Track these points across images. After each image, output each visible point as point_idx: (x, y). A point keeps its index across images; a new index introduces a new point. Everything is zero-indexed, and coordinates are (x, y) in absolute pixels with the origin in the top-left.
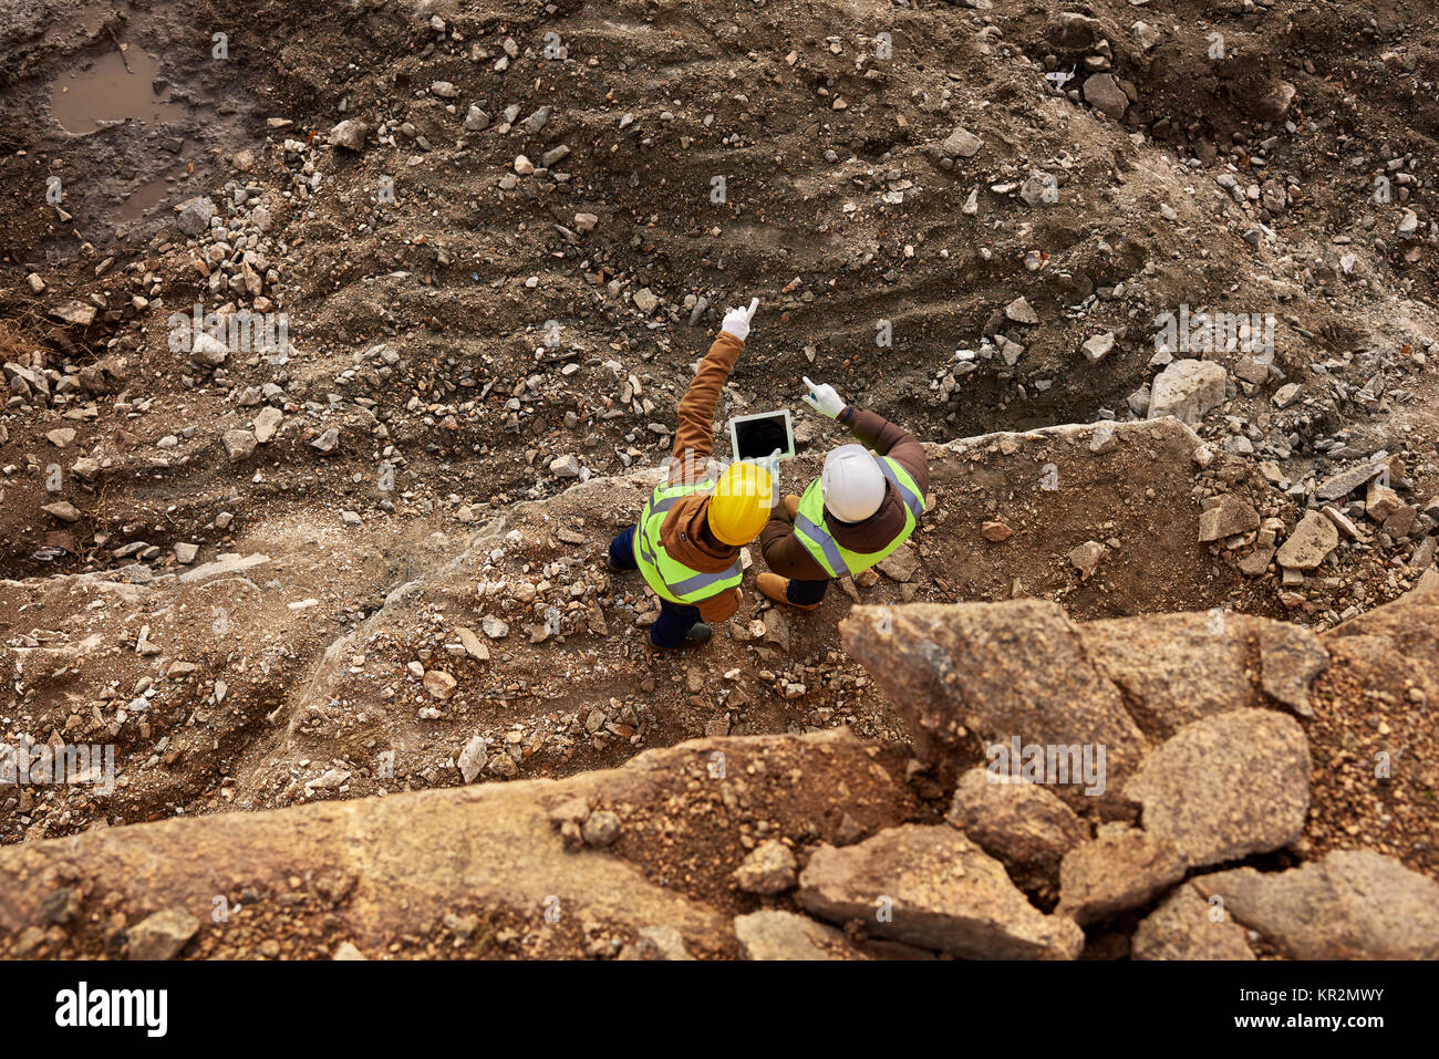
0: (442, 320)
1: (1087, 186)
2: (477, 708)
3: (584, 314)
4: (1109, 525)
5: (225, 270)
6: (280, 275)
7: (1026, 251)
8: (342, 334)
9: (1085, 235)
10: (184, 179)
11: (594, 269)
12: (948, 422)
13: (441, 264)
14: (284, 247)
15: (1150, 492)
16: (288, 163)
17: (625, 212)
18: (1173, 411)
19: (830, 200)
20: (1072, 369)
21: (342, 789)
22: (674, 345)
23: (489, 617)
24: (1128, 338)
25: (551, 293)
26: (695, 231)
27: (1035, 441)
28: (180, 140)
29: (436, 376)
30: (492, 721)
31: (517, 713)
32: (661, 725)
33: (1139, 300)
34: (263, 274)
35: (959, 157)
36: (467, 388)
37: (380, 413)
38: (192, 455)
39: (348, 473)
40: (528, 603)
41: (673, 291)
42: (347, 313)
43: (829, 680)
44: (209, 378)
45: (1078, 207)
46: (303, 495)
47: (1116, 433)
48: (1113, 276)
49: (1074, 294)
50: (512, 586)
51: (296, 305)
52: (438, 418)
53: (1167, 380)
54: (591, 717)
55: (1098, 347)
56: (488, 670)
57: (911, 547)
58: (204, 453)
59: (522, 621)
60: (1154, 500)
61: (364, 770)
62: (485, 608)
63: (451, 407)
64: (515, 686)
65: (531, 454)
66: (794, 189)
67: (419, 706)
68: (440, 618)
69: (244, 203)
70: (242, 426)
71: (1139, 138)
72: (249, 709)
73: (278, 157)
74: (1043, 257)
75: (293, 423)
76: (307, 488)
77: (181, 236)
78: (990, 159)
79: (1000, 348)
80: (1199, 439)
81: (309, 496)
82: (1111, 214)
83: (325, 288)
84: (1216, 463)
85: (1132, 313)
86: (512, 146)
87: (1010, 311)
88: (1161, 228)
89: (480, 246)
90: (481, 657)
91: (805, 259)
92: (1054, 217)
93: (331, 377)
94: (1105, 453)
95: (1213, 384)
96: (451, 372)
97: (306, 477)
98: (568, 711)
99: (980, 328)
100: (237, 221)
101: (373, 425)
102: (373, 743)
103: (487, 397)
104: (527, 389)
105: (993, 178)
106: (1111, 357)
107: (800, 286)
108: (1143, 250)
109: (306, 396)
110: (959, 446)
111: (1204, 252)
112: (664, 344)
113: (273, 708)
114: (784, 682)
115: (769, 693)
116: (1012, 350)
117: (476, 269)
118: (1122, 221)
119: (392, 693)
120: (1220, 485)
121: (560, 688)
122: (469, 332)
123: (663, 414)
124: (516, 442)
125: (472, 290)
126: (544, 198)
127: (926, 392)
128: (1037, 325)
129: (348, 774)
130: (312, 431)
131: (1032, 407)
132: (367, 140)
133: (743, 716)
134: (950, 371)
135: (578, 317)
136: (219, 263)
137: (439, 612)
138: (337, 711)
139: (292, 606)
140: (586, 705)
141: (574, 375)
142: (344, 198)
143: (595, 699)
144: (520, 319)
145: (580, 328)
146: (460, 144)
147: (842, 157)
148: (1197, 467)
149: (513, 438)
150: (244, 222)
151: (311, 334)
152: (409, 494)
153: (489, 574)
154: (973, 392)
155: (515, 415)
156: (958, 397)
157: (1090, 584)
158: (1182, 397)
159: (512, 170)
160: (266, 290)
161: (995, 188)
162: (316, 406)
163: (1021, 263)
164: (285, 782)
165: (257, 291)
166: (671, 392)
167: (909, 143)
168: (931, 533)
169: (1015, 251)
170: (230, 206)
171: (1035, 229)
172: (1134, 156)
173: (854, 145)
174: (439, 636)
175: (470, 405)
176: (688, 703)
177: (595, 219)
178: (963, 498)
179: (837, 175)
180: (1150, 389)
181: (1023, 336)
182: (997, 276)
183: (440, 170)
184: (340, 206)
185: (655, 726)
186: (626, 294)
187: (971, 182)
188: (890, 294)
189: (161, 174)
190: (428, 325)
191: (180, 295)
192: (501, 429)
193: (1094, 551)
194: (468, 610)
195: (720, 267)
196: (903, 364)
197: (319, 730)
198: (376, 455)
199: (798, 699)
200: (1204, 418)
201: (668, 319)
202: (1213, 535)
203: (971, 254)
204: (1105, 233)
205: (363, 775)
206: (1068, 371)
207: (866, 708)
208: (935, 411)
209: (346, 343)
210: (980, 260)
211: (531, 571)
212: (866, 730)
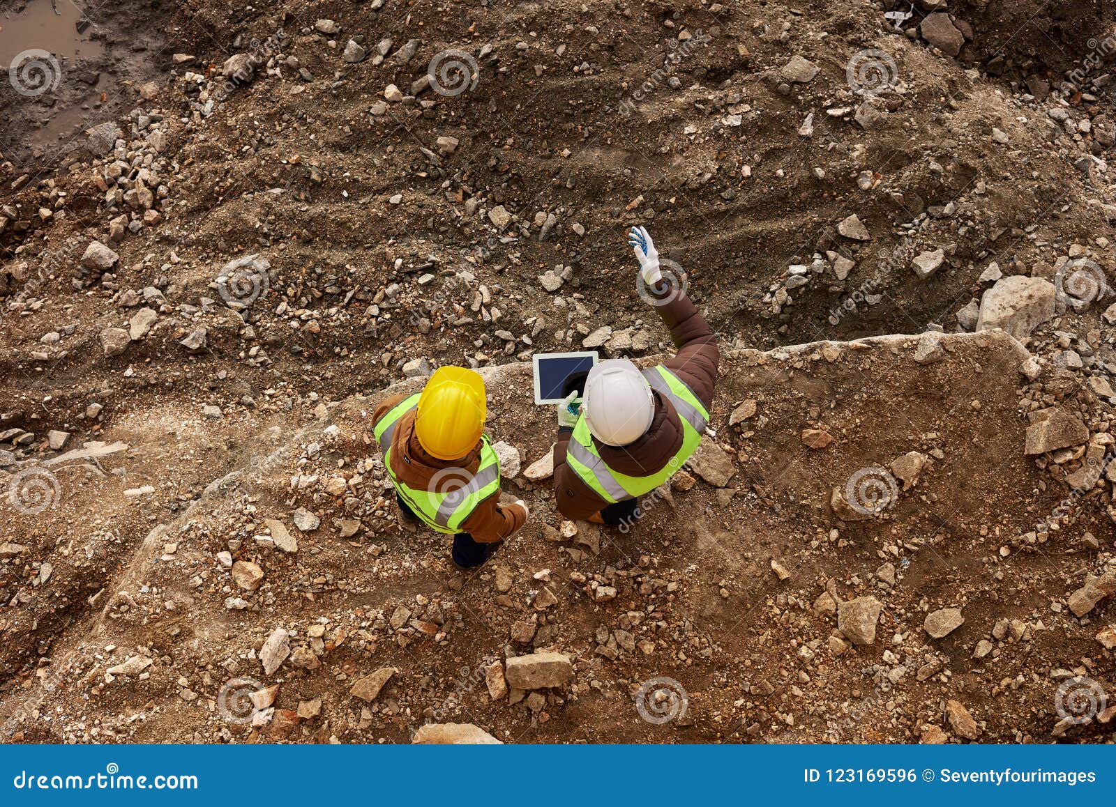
0: (313, 233)
1: (921, 111)
2: (284, 600)
3: (442, 229)
4: (932, 435)
5: (122, 186)
6: (169, 191)
7: (859, 171)
8: (222, 244)
9: (915, 157)
10: (97, 107)
11: (454, 187)
12: (780, 334)
13: (313, 181)
14: (177, 166)
15: (976, 403)
16: (187, 93)
17: (484, 135)
18: (1002, 324)
19: (672, 123)
20: (902, 284)
21: (142, 676)
22: (524, 258)
23: (301, 510)
24: (958, 255)
25: (412, 209)
26: (547, 153)
27: (859, 350)
28: (96, 73)
29: (304, 284)
30: (298, 612)
31: (323, 606)
32: (466, 623)
33: (969, 218)
34: (154, 189)
35: (796, 82)
36: (332, 295)
37: (250, 316)
38: (70, 350)
39: (214, 370)
40: (338, 497)
41: (525, 208)
42: (226, 225)
43: (640, 584)
44: (98, 281)
45: (911, 130)
46: (170, 389)
47: (941, 343)
48: (944, 195)
49: (904, 211)
50: (325, 479)
51: (181, 217)
52: (303, 322)
53: (996, 296)
54: (396, 614)
55: (928, 263)
56: (295, 563)
57: (729, 452)
58: (82, 348)
59: (333, 515)
60: (979, 412)
61: (166, 658)
62: (297, 501)
63: (316, 313)
64: (321, 579)
65: (386, 357)
66: (639, 113)
67: (226, 595)
68: (253, 509)
69: (146, 128)
70: (119, 325)
71: (974, 74)
72: (70, 592)
73: (180, 88)
74: (876, 177)
75: (165, 323)
76: (174, 383)
77: (87, 156)
78: (826, 84)
79: (832, 263)
80: (1027, 352)
81: (176, 391)
82: (943, 137)
83: (209, 202)
84: (1044, 376)
85: (962, 231)
86: (384, 75)
87: (842, 228)
88: (993, 151)
89: (350, 167)
90: (288, 549)
91: (650, 178)
92: (887, 138)
93: (204, 283)
94: (931, 363)
95: (1043, 300)
96: (318, 280)
97: (174, 373)
98: (374, 605)
99: (813, 243)
100: (137, 143)
101: (241, 327)
102: (177, 631)
103: (349, 303)
104: (386, 297)
105: (828, 103)
106: (940, 272)
107: (642, 204)
108: (974, 171)
109: (182, 299)
110: (781, 353)
111: (1035, 174)
112: (515, 257)
113: (94, 591)
114: (595, 584)
115: (579, 596)
116: (843, 265)
117: (346, 186)
118: (953, 143)
119: (200, 582)
120: (1047, 398)
121: (367, 582)
122: (336, 243)
123: (509, 322)
124: (374, 346)
125: (340, 206)
126: (411, 123)
127: (759, 305)
128: (869, 241)
129: (150, 661)
130: (182, 330)
131: (862, 320)
132: (257, 71)
133: (551, 617)
134: (783, 284)
135: (437, 232)
136: (116, 178)
137: (253, 503)
138: (145, 598)
139: (128, 492)
140: (392, 601)
141: (429, 284)
142: (231, 122)
143: (402, 595)
144: (384, 233)
145: (438, 242)
146: (337, 74)
147: (685, 85)
148: (1025, 379)
149: (371, 342)
150: (144, 144)
151: (193, 243)
152: (271, 391)
153: (304, 468)
154: (805, 305)
155: (373, 321)
156: (790, 310)
157: (912, 495)
158: (1010, 312)
159: (383, 98)
160: (156, 205)
161: (830, 112)
162: (188, 308)
163: (854, 183)
164: (88, 667)
165: (148, 204)
166: (519, 301)
167: (749, 71)
168: (750, 439)
169: (848, 171)
170: (134, 130)
171: (868, 150)
172: (969, 88)
173: (697, 73)
174: (250, 527)
175: (333, 310)
176: (495, 602)
177: (456, 142)
178: (785, 405)
179: (680, 100)
180: (979, 304)
181: (855, 252)
182: (831, 195)
183: (318, 97)
184: (228, 129)
185: (461, 625)
186: (482, 211)
187: (807, 106)
188: (726, 212)
189: (78, 102)
190: (299, 236)
191: (80, 207)
192: (361, 332)
193: (916, 461)
194: (281, 502)
195: (569, 186)
196: (739, 278)
197: (127, 616)
198: (242, 354)
199: (608, 602)
200: (1033, 333)
201: (520, 234)
202: (1040, 448)
203: (806, 174)
204: (937, 154)
205: (165, 664)
206: (898, 286)
207: (676, 614)
208: (768, 322)
209: (224, 252)
210: (814, 180)
211: (346, 466)
212: (676, 635)
